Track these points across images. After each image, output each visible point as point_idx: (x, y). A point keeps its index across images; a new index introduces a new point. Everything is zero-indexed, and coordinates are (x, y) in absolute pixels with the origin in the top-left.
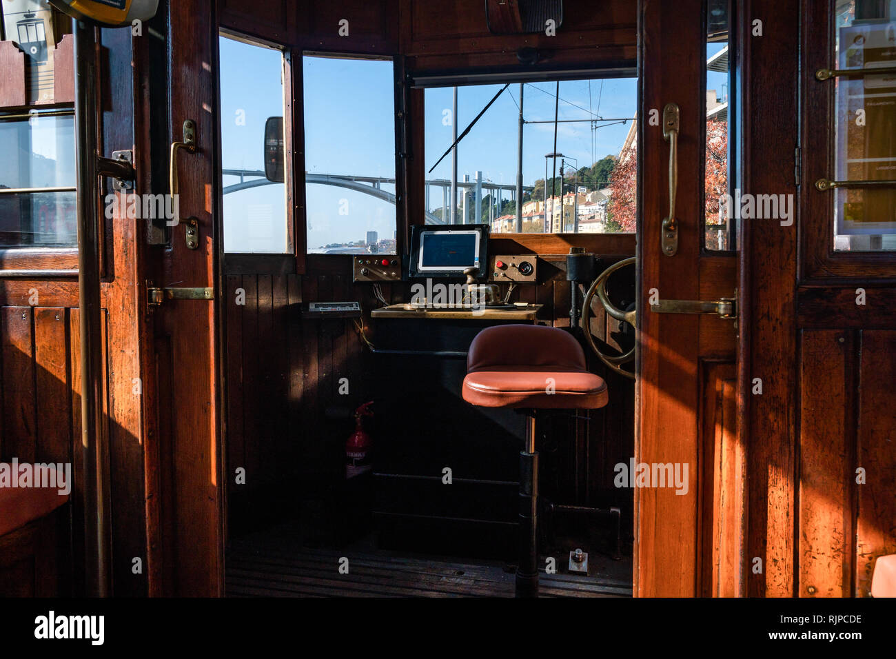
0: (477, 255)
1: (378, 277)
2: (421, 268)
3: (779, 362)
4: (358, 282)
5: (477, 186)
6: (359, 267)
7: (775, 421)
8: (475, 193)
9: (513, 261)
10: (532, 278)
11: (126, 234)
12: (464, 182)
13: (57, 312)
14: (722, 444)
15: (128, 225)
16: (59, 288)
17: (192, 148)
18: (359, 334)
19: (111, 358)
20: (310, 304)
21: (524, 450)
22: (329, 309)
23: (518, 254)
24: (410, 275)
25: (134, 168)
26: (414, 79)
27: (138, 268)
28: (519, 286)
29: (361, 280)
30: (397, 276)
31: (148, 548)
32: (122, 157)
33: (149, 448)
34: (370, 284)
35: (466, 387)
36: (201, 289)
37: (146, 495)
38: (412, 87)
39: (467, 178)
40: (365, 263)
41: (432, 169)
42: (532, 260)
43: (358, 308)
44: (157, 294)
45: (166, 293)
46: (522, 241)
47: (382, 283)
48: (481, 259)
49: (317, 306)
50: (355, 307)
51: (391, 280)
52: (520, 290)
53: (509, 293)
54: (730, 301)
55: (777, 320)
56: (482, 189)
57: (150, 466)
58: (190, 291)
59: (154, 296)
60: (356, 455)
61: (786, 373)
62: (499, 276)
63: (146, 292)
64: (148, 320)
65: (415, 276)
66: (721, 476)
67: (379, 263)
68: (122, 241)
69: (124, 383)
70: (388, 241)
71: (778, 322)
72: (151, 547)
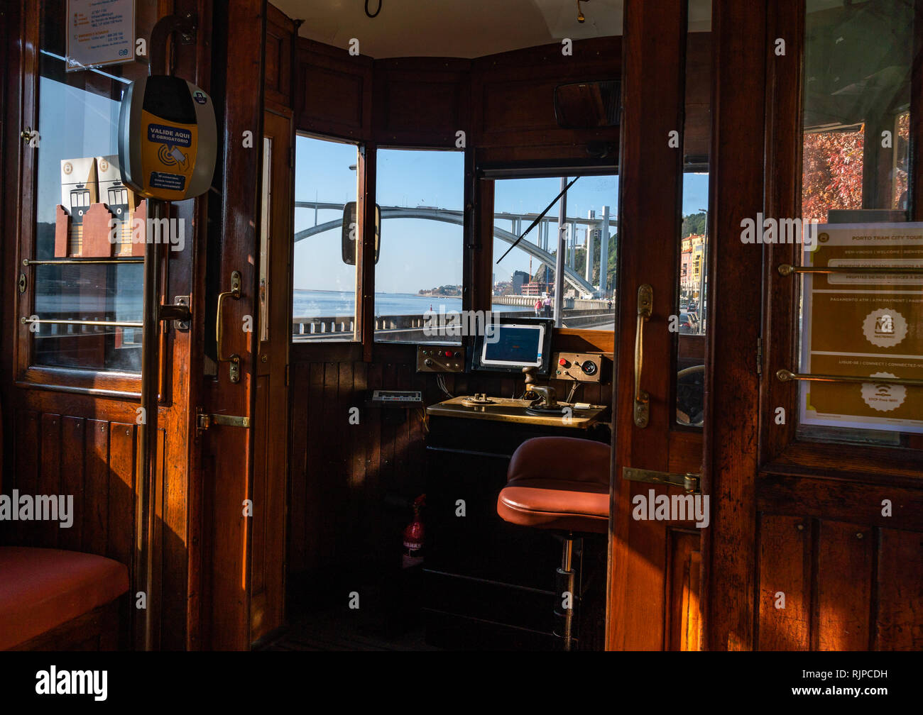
0: (540, 351)
1: (441, 368)
2: (484, 361)
3: (740, 542)
4: (421, 373)
5: (603, 223)
6: (423, 357)
7: (735, 598)
8: (601, 231)
9: (577, 359)
10: (595, 378)
11: (182, 367)
12: (589, 218)
13: (128, 428)
14: (688, 612)
15: (184, 360)
16: (130, 408)
17: (237, 296)
18: (421, 423)
19: (167, 471)
20: (375, 392)
21: (561, 567)
22: (392, 398)
23: (583, 351)
24: (472, 368)
25: (191, 311)
26: (484, 171)
27: (190, 398)
28: (583, 385)
29: (424, 370)
30: (460, 367)
31: (189, 640)
32: (182, 301)
33: (193, 554)
34: (434, 374)
35: (500, 502)
36: (240, 418)
37: (189, 594)
38: (482, 179)
39: (593, 214)
40: (429, 354)
41: (500, 260)
42: (596, 359)
43: (420, 398)
44: (205, 420)
45: (212, 418)
46: (589, 338)
47: (446, 375)
48: (544, 355)
49: (381, 395)
50: (417, 397)
51: (454, 371)
52: (583, 391)
53: (572, 392)
54: (695, 477)
55: (738, 501)
56: (610, 227)
57: (193, 567)
58: (231, 419)
59: (202, 422)
60: (412, 545)
61: (746, 554)
62: (562, 373)
63: (195, 418)
64: (197, 442)
65: (478, 369)
66: (687, 643)
67: (443, 353)
68: (179, 372)
69: (176, 494)
70: (505, 284)
71: (739, 503)
72: (191, 640)
